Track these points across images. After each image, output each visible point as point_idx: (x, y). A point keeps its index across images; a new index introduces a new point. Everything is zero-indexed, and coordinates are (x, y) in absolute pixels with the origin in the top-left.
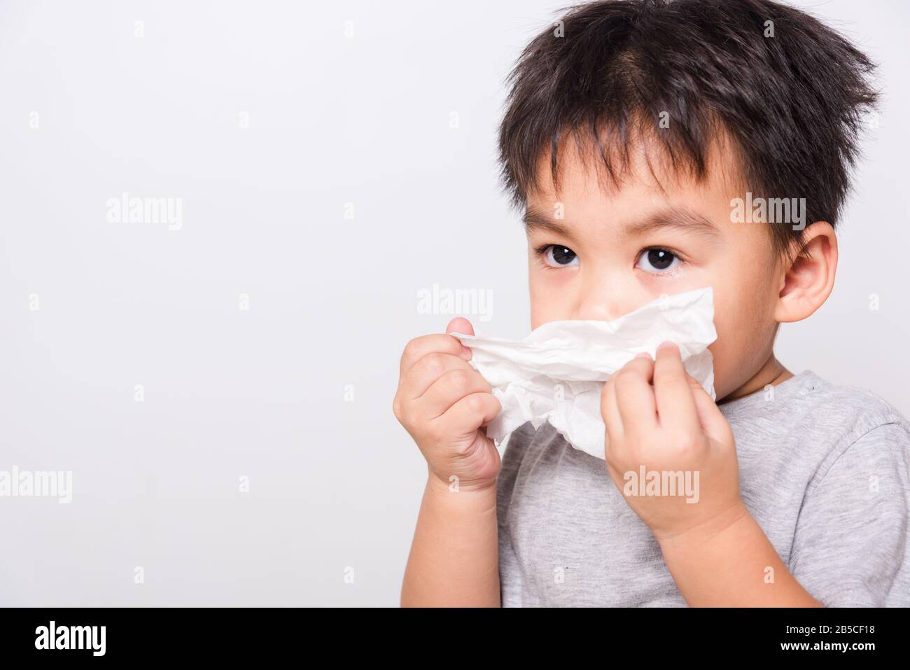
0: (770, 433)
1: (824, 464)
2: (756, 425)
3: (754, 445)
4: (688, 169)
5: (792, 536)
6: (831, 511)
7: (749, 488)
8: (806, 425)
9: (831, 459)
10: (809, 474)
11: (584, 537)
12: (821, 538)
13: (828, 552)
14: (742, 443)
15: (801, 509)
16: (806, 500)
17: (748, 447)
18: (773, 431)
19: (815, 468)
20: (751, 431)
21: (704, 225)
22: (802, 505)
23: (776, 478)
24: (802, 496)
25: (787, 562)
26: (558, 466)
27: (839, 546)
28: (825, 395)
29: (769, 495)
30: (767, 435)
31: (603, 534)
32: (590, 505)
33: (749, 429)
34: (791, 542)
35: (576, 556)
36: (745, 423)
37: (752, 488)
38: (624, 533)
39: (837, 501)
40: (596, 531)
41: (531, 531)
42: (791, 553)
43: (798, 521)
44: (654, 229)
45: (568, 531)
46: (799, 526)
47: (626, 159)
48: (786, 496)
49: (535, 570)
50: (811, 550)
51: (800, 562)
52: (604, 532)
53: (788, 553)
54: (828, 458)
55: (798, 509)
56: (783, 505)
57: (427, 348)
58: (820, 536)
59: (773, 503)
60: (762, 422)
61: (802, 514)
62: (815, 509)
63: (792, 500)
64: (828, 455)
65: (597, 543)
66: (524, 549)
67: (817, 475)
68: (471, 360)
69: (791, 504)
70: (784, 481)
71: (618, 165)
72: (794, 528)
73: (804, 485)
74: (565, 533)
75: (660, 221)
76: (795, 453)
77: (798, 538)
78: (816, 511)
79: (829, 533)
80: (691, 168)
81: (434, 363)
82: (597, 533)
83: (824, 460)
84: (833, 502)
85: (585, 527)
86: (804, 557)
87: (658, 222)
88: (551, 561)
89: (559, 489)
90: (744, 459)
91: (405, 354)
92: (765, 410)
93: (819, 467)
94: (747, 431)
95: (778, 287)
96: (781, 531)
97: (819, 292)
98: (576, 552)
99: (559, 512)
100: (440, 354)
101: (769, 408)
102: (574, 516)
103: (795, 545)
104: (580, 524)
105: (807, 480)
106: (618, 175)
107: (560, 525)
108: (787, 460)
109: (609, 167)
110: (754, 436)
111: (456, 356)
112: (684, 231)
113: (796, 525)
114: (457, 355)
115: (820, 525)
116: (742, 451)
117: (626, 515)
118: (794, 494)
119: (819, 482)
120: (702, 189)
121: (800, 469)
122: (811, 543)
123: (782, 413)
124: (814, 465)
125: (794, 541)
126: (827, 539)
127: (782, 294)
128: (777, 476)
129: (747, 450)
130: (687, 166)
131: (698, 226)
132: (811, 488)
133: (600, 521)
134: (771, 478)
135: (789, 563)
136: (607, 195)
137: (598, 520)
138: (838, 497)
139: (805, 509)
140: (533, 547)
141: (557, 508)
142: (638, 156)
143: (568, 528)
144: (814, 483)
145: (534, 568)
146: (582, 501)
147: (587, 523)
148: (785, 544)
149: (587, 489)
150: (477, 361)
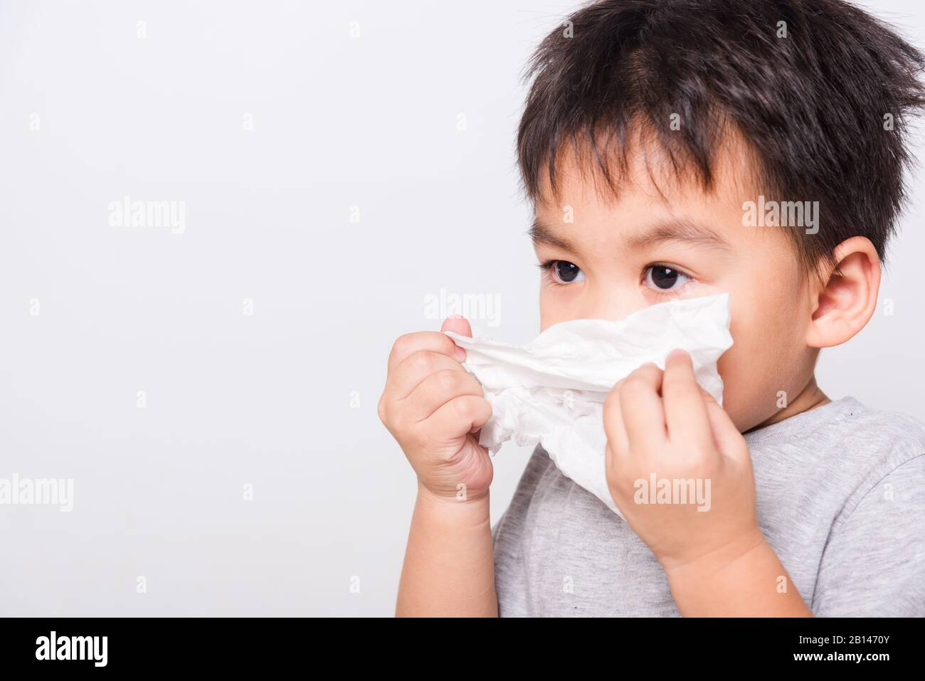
0: (797, 461)
1: (853, 498)
2: (781, 452)
3: (778, 474)
4: (693, 177)
5: (815, 577)
6: (858, 549)
7: (767, 523)
8: (836, 455)
9: (860, 492)
10: (836, 508)
11: (594, 573)
12: (845, 579)
13: (853, 596)
14: (765, 471)
15: (825, 547)
16: (831, 537)
17: (771, 476)
18: (800, 459)
19: (843, 502)
20: (775, 458)
21: (712, 239)
22: (827, 543)
23: (800, 513)
24: (827, 534)
25: (810, 606)
26: (570, 494)
27: (866, 589)
28: (861, 421)
29: (790, 531)
30: (793, 463)
31: (613, 572)
32: (600, 538)
33: (773, 457)
34: (814, 583)
35: (584, 595)
36: (770, 450)
37: (772, 524)
38: (632, 572)
39: (866, 539)
40: (606, 567)
41: (541, 565)
42: (814, 595)
43: (821, 561)
44: (657, 243)
45: (577, 566)
46: (823, 565)
47: (624, 165)
48: (809, 533)
49: (544, 608)
50: (835, 592)
51: (822, 605)
52: (615, 570)
53: (810, 596)
54: (858, 491)
55: (823, 548)
56: (806, 542)
57: (417, 346)
58: (846, 578)
59: (795, 540)
60: (788, 448)
61: (826, 553)
62: (841, 547)
63: (816, 537)
64: (857, 488)
65: (608, 582)
66: (534, 584)
67: (845, 511)
68: (464, 361)
69: (815, 542)
70: (808, 516)
71: (615, 172)
72: (817, 568)
73: (830, 521)
74: (574, 568)
75: (664, 234)
76: (823, 486)
77: (821, 579)
78: (842, 549)
79: (854, 574)
80: (697, 177)
81: (422, 361)
82: (607, 569)
83: (852, 494)
84: (861, 540)
85: (595, 562)
86: (827, 601)
87: (662, 235)
88: (559, 600)
89: (568, 519)
90: (767, 490)
91: (394, 351)
92: (795, 438)
93: (847, 501)
94: (771, 459)
95: (810, 308)
96: (803, 571)
97: (860, 313)
98: (585, 590)
99: (568, 545)
100: (429, 353)
101: (799, 436)
102: (584, 549)
103: (818, 587)
104: (590, 559)
105: (833, 516)
106: (616, 183)
107: (569, 559)
108: (812, 493)
109: (607, 174)
110: (779, 464)
111: (447, 355)
112: (691, 245)
113: (820, 565)
114: (449, 355)
115: (845, 564)
116: (765, 480)
117: (635, 552)
118: (818, 531)
119: (847, 517)
120: (709, 199)
121: (825, 505)
122: (835, 585)
123: (812, 439)
124: (841, 499)
125: (817, 582)
126: (853, 580)
127: (815, 316)
128: (800, 510)
129: (770, 480)
130: (691, 173)
131: (705, 240)
132: (838, 524)
133: (611, 556)
134: (793, 513)
135: (812, 607)
136: (605, 203)
137: (609, 554)
138: (866, 534)
139: (830, 548)
140: (542, 583)
141: (567, 541)
142: (637, 164)
143: (578, 563)
144: (841, 518)
145: (542, 606)
146: (591, 533)
147: (597, 558)
148: (807, 587)
149: (597, 520)
150: (471, 363)
